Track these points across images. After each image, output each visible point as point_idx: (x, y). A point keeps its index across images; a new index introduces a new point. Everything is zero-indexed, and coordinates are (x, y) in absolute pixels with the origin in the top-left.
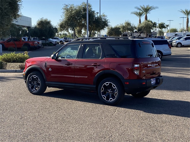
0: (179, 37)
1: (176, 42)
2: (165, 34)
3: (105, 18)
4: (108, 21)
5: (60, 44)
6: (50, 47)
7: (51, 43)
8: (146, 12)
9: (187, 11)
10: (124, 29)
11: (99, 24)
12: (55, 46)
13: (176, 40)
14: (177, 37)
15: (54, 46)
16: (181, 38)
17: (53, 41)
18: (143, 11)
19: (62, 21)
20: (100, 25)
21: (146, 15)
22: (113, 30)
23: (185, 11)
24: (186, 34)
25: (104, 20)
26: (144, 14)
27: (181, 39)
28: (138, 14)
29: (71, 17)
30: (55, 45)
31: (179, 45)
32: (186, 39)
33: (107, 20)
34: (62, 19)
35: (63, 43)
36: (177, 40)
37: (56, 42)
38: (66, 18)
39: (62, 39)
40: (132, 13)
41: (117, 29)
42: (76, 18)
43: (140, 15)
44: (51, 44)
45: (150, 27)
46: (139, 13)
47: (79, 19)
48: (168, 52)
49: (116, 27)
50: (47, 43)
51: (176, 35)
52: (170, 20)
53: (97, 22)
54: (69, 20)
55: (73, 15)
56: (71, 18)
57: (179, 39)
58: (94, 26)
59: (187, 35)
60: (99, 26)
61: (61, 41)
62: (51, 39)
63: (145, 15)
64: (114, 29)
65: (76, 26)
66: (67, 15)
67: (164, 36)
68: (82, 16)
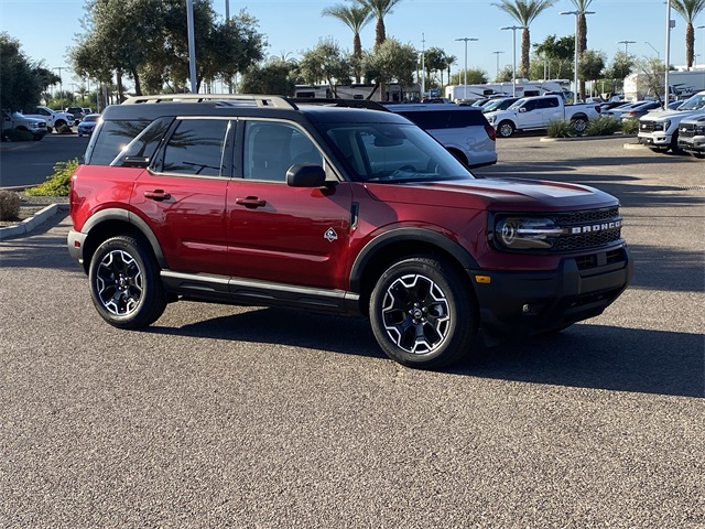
0: (502, 100)
1: (496, 117)
2: (449, 91)
3: (250, 28)
4: (263, 41)
5: (54, 132)
6: (23, 146)
7: (23, 128)
8: (380, 9)
9: (522, 6)
10: (314, 71)
11: (228, 52)
12: (39, 140)
13: (495, 110)
14: (496, 101)
15: (35, 140)
16: (511, 102)
17: (30, 122)
18: (369, 4)
19: (85, 40)
20: (235, 57)
21: (381, 21)
22: (260, 78)
23: (516, 6)
24: (521, 89)
25: (247, 37)
26: (372, 16)
27: (512, 107)
28: (350, 17)
29: (122, 23)
30: (39, 136)
31: (506, 130)
32: (530, 106)
33: (259, 36)
34: (84, 32)
35: (68, 130)
36: (499, 111)
37: (41, 125)
38: (100, 27)
39: (64, 114)
40: (326, 12)
41: (276, 72)
42: (140, 30)
43: (356, 18)
44: (21, 133)
45: (408, 63)
46: (354, 11)
47: (153, 33)
48: (486, 153)
49: (274, 66)
50: (8, 132)
51: (488, 92)
52: (466, 40)
53: (221, 43)
54: (112, 34)
55: (128, 17)
56: (120, 29)
57: (504, 106)
58: (208, 60)
59: (527, 94)
60: (228, 58)
61: (59, 122)
62: (20, 115)
63: (375, 21)
64: (265, 74)
65: (141, 60)
66: (102, 15)
67: (447, 97)
68: (166, 19)
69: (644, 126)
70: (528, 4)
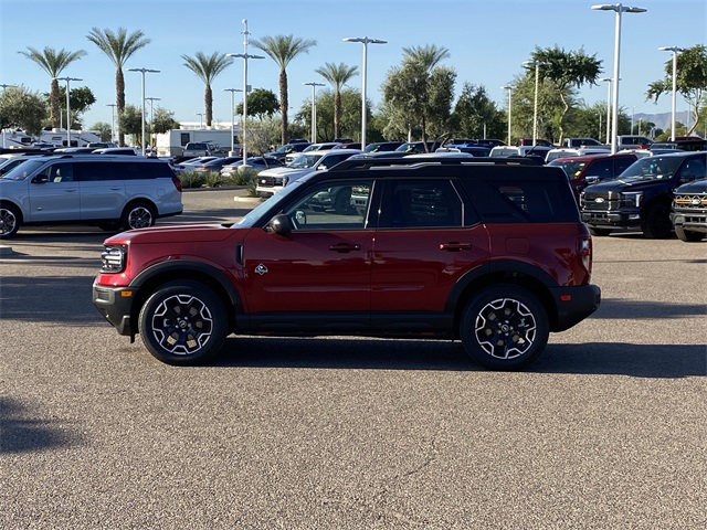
51: (26, 140)
69: (264, 181)
70: (57, 55)
